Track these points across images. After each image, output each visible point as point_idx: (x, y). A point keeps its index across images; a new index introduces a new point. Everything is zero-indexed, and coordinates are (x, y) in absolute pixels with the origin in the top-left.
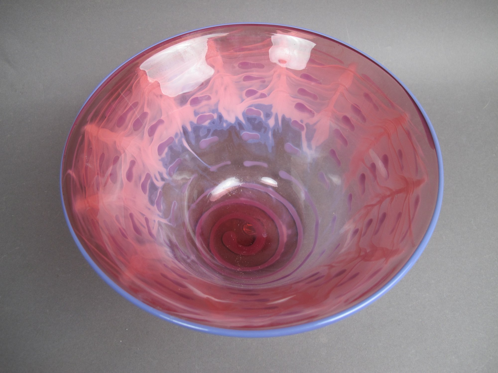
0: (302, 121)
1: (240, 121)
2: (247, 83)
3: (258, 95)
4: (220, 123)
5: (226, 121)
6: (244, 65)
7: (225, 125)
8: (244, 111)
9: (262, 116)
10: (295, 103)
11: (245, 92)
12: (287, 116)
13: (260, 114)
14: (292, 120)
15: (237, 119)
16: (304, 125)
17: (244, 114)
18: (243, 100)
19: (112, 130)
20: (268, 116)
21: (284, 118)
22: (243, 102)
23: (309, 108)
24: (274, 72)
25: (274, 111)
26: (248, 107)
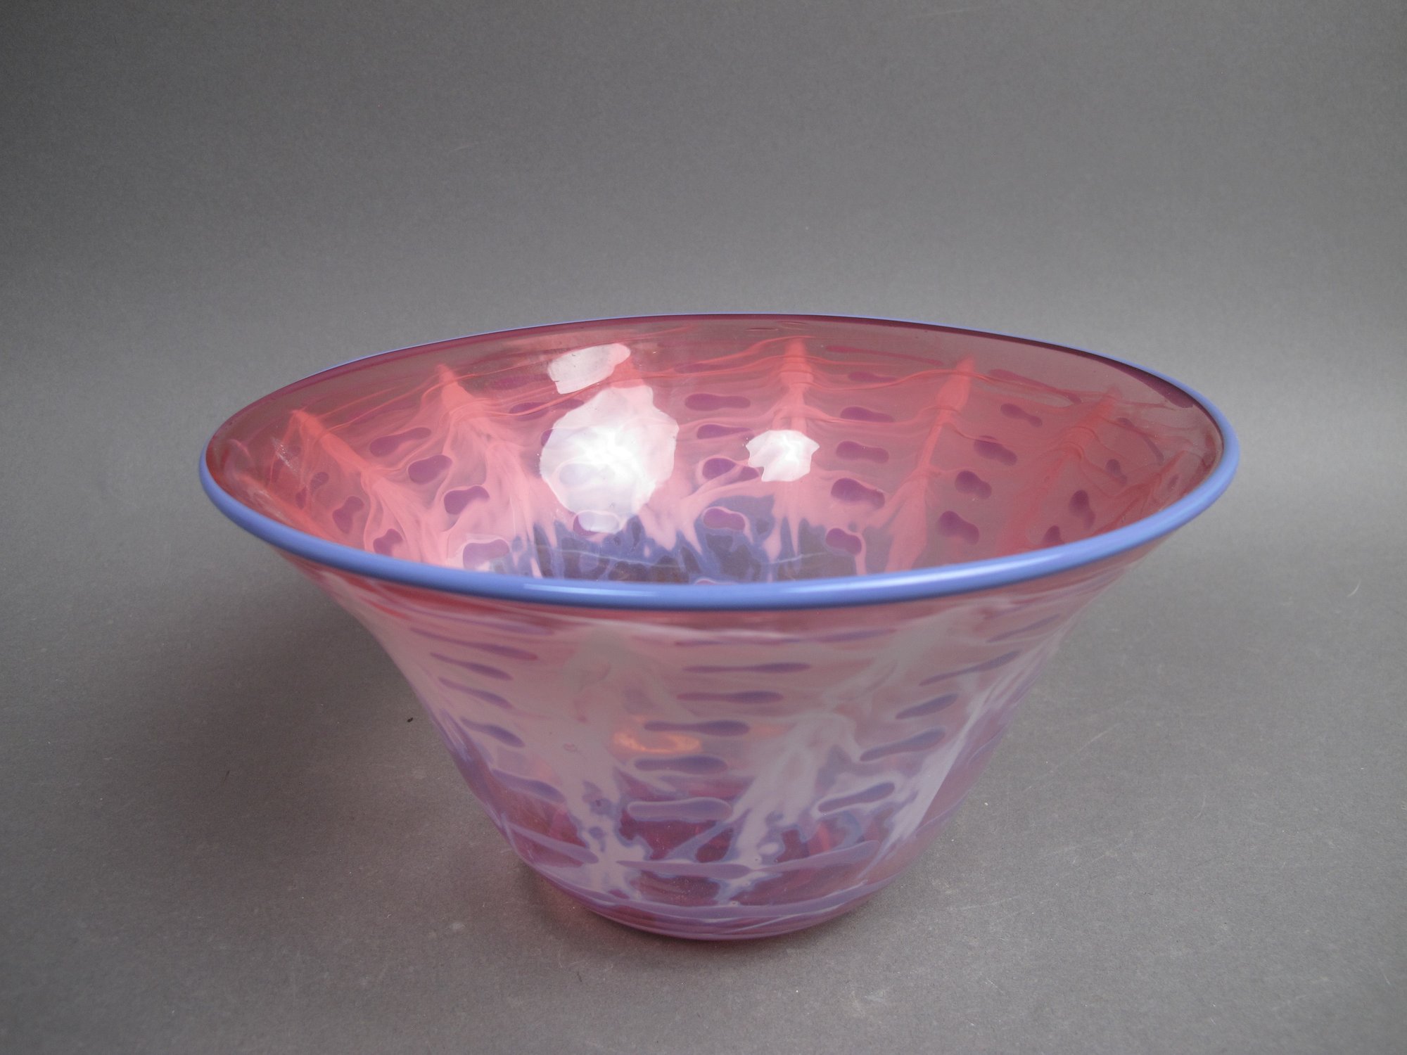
0: (853, 526)
1: (688, 544)
2: (706, 443)
3: (736, 471)
4: (635, 545)
5: (652, 542)
6: (700, 402)
7: (647, 552)
8: (700, 516)
9: (747, 531)
10: (832, 483)
11: (700, 466)
12: (814, 521)
13: (742, 526)
14: (828, 530)
15: (680, 538)
16: (859, 535)
17: (698, 526)
18: (695, 488)
19: (358, 450)
20: (763, 528)
21: (804, 526)
22: (698, 492)
23: (867, 485)
24: (776, 413)
25: (777, 512)
26: (709, 506)
